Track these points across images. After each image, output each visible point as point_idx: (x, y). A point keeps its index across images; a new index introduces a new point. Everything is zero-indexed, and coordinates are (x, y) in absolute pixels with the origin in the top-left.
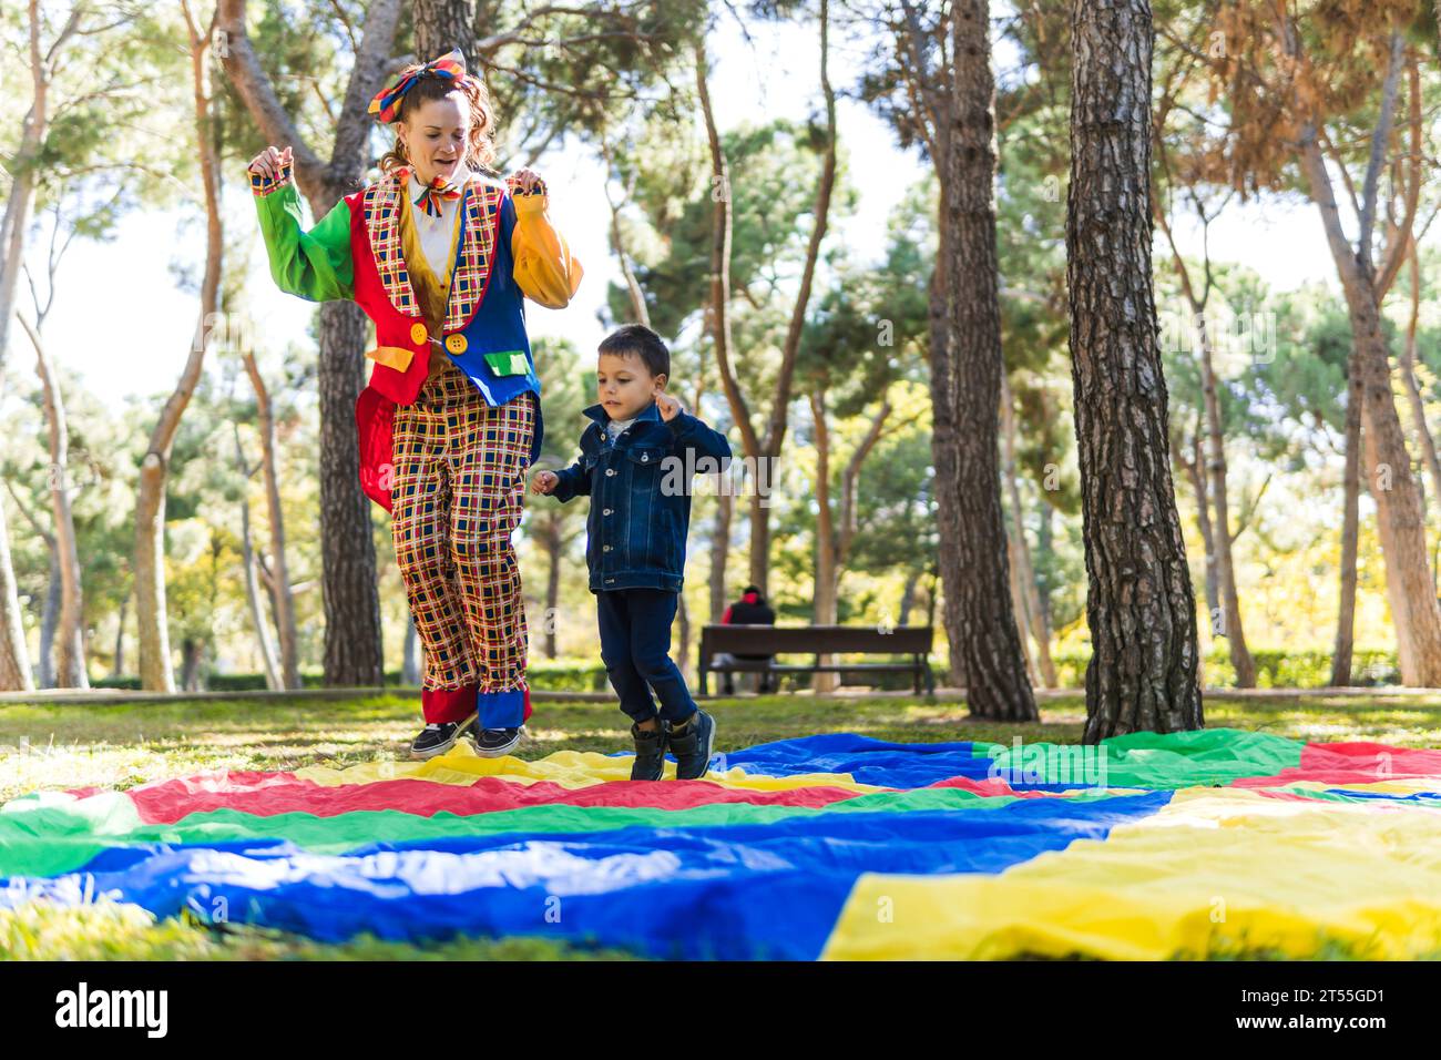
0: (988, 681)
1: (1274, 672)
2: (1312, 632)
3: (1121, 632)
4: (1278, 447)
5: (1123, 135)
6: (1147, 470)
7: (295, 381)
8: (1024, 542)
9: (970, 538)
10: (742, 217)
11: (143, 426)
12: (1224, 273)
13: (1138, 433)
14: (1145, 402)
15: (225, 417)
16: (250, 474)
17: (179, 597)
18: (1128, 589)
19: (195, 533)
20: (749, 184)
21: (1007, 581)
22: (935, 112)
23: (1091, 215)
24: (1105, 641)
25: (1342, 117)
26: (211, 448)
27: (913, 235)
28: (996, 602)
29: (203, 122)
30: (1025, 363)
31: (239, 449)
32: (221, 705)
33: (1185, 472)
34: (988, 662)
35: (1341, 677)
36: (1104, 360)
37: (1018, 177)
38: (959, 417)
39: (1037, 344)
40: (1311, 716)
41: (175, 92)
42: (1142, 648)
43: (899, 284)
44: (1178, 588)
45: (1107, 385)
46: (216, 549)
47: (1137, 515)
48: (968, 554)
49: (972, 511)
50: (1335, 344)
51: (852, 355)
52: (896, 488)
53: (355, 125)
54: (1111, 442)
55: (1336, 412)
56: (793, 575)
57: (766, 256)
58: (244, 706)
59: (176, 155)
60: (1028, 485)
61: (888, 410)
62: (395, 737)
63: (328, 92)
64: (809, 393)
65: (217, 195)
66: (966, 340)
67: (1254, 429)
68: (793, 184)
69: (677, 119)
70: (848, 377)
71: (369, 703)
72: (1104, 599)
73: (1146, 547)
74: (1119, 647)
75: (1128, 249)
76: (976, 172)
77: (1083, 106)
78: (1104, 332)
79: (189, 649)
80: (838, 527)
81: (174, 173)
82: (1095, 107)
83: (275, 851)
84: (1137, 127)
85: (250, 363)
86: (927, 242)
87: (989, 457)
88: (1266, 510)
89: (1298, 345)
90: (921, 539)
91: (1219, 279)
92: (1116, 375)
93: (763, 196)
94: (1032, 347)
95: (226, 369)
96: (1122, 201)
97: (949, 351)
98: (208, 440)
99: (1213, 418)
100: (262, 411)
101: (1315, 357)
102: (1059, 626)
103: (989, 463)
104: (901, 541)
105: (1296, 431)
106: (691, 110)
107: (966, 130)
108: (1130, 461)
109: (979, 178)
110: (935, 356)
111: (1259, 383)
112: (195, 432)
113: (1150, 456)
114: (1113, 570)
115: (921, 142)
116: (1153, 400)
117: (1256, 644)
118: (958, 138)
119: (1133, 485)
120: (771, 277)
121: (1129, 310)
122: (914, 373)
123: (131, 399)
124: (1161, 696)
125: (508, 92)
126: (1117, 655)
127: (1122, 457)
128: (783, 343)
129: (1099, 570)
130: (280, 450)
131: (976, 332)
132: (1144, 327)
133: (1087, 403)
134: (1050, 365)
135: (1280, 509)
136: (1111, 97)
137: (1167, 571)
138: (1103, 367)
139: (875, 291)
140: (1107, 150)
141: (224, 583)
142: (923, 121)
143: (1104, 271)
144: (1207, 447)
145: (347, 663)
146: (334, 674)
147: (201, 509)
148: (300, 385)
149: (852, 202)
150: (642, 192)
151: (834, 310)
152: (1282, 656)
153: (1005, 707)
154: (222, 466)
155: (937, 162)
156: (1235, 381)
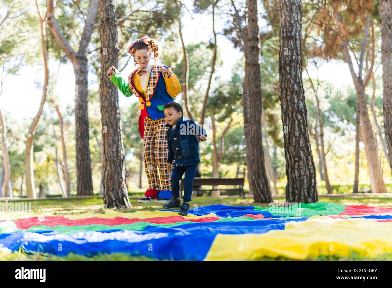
0: (259, 192)
1: (337, 190)
2: (347, 179)
3: (295, 176)
4: (338, 129)
5: (294, 39)
6: (302, 131)
7: (70, 114)
8: (269, 156)
9: (254, 153)
10: (192, 68)
11: (28, 126)
12: (322, 82)
13: (299, 121)
14: (300, 112)
15: (51, 124)
16: (57, 139)
17: (38, 173)
18: (297, 164)
19: (42, 156)
20: (194, 59)
21: (264, 164)
22: (243, 38)
23: (285, 62)
24: (290, 178)
25: (353, 39)
26: (47, 132)
27: (238, 73)
28: (261, 170)
29: (43, 42)
30: (269, 107)
31: (55, 132)
32: (48, 202)
33: (313, 136)
34: (259, 187)
35: (356, 191)
36: (289, 101)
37: (266, 56)
38: (251, 120)
39: (272, 102)
40: (348, 200)
41: (36, 34)
42: (301, 180)
43: (234, 86)
44: (310, 164)
45: (290, 108)
46: (48, 160)
47: (299, 144)
48: (253, 157)
49: (254, 145)
50: (352, 101)
51: (222, 105)
52: (234, 141)
53: (85, 42)
54: (291, 124)
55: (353, 120)
56: (207, 165)
57: (198, 78)
58: (54, 202)
59: (36, 51)
60: (270, 140)
61: (232, 120)
62: (95, 208)
63: (78, 34)
64: (210, 115)
65: (47, 62)
66: (252, 99)
67: (331, 124)
68: (206, 59)
69: (173, 41)
70: (221, 111)
71: (89, 200)
72: (290, 167)
73: (301, 152)
74: (295, 180)
75: (296, 71)
76: (254, 53)
77: (283, 32)
78: (289, 93)
79: (41, 187)
80: (219, 152)
81: (36, 56)
82: (286, 32)
83: (51, 233)
84: (298, 37)
85: (57, 108)
86: (242, 74)
87: (259, 131)
88: (335, 147)
89: (343, 102)
90: (241, 155)
91: (321, 84)
92: (293, 105)
93: (198, 62)
94: (271, 102)
95: (51, 110)
96: (294, 57)
97: (248, 103)
98: (46, 130)
99: (320, 121)
100: (60, 121)
101: (347, 105)
102: (279, 178)
103: (259, 132)
104: (236, 156)
105: (343, 125)
106: (177, 38)
107: (252, 42)
108: (297, 129)
109: (255, 55)
110: (244, 105)
111: (332, 112)
112: (42, 128)
113: (302, 127)
114: (292, 159)
115: (240, 46)
116: (303, 112)
117: (332, 183)
118: (249, 44)
119: (297, 135)
120: (200, 84)
121: (296, 87)
122: (239, 110)
123: (25, 119)
124: (306, 194)
125: (127, 33)
126: (294, 182)
127: (295, 128)
128: (203, 102)
129: (289, 159)
130: (66, 133)
131: (255, 96)
132: (300, 92)
133: (285, 113)
134: (276, 107)
135: (338, 146)
136: (290, 29)
137: (307, 159)
138: (289, 103)
139: (228, 88)
140: (289, 44)
141: (50, 169)
142: (240, 41)
143: (289, 77)
144: (319, 129)
145: (83, 190)
146: (79, 192)
147: (44, 149)
148: (71, 115)
149: (222, 64)
150: (164, 61)
151: (217, 93)
152: (339, 186)
153: (264, 199)
154: (50, 137)
155: (244, 51)
156: (325, 112)
